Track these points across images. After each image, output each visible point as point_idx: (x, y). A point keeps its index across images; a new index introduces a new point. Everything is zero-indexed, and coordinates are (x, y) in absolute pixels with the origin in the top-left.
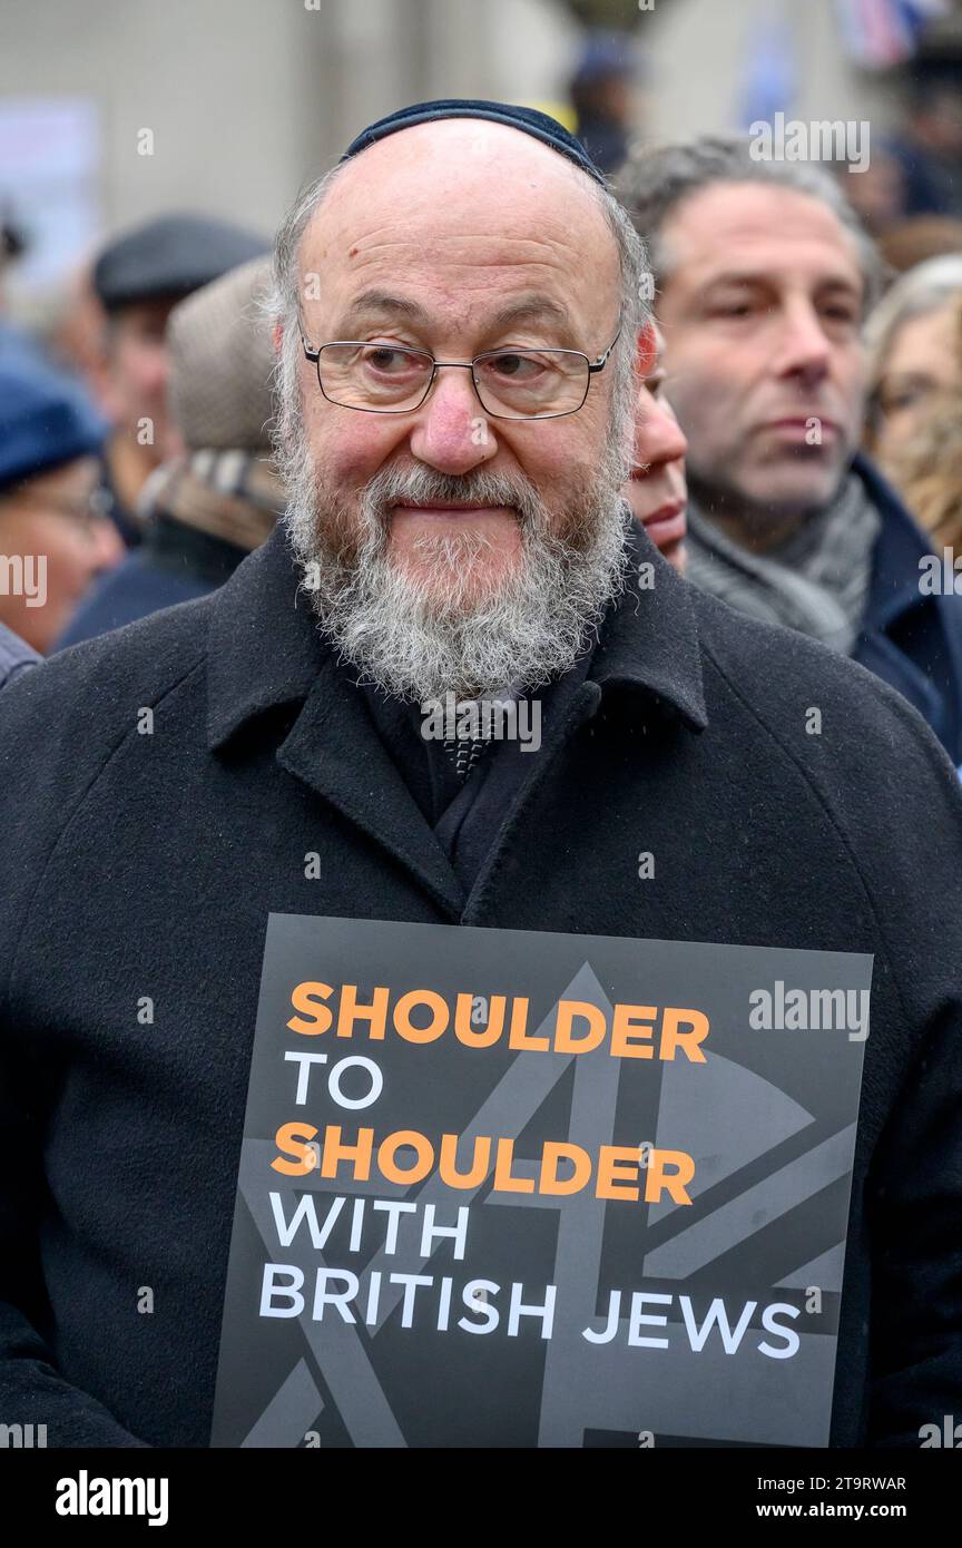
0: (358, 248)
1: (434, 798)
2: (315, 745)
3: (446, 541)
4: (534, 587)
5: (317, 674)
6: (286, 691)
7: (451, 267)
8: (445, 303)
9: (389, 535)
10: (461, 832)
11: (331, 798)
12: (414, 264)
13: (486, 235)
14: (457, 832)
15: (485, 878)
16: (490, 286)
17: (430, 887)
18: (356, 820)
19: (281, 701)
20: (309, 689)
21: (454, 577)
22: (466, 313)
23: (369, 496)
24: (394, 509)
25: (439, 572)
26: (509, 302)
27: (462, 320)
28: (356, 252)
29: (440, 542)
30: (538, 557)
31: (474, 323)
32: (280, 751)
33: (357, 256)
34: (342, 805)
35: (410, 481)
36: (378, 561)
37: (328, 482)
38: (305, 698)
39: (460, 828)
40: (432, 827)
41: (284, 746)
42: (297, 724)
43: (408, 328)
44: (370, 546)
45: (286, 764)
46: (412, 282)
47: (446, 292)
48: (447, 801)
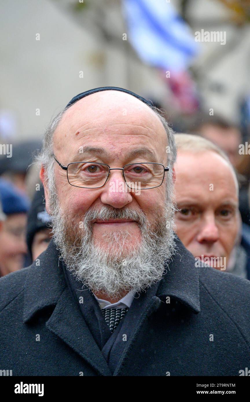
0: (79, 131)
1: (101, 339)
2: (59, 320)
3: (115, 234)
4: (146, 250)
5: (61, 295)
6: (50, 301)
7: (114, 135)
8: (112, 148)
9: (92, 233)
10: (111, 351)
11: (65, 340)
12: (101, 135)
13: (126, 124)
14: (110, 352)
15: (118, 369)
16: (128, 142)
17: (99, 372)
18: (73, 348)
19: (48, 305)
20: (58, 300)
21: (118, 247)
22: (120, 151)
23: (85, 219)
24: (94, 223)
25: (112, 245)
26: (135, 148)
27: (119, 154)
28: (78, 133)
29: (112, 234)
30: (146, 239)
31: (123, 155)
32: (47, 323)
33: (79, 135)
34: (68, 343)
35: (101, 212)
36: (89, 243)
37: (69, 216)
38: (56, 304)
39: (110, 350)
40: (101, 350)
41: (49, 321)
42: (53, 313)
43: (99, 158)
44: (86, 237)
45: (49, 327)
46: (100, 142)
47: (113, 144)
48: (106, 340)
